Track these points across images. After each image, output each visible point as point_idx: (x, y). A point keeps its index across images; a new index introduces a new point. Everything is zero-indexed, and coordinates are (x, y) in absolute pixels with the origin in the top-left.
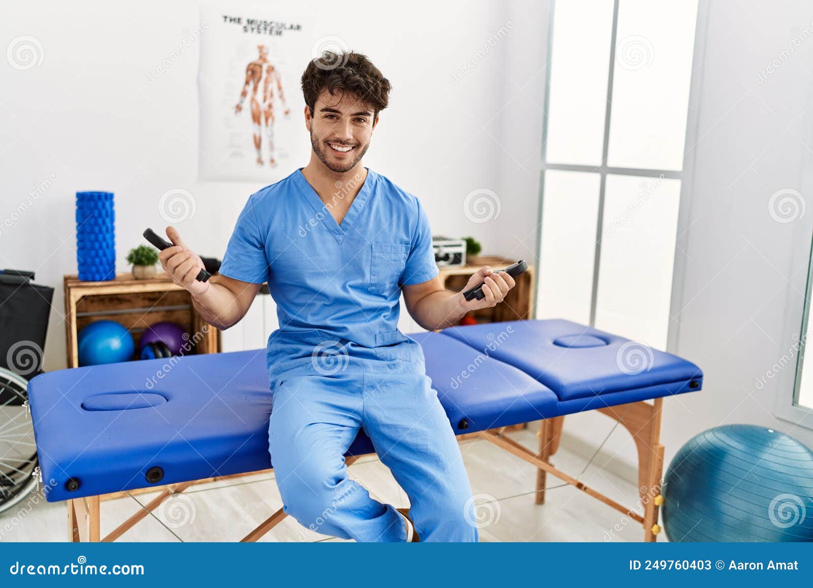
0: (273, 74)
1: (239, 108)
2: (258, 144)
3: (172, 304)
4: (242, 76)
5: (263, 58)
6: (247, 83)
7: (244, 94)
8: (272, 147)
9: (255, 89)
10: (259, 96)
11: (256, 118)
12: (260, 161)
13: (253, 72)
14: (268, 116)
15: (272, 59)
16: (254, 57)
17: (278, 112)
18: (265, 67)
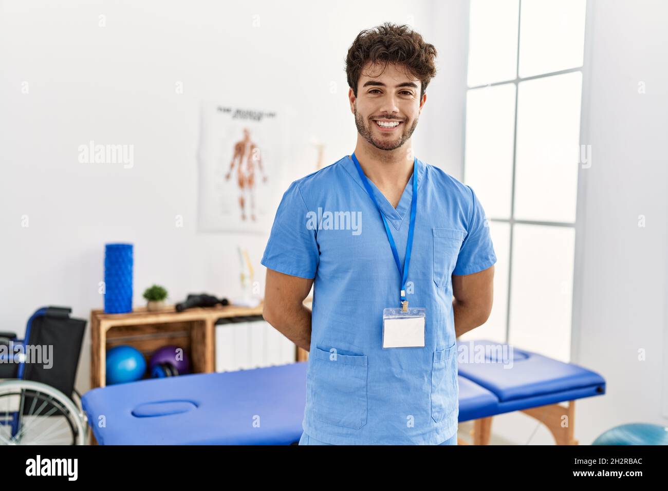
0: (254, 150)
1: (228, 177)
2: (242, 203)
3: (174, 330)
4: (231, 152)
5: (247, 138)
6: (235, 156)
7: (232, 166)
8: (253, 206)
9: (241, 162)
10: (244, 167)
11: (241, 184)
12: (244, 217)
13: (240, 149)
14: (251, 181)
15: (254, 139)
16: (240, 138)
17: (258, 179)
18: (248, 146)
